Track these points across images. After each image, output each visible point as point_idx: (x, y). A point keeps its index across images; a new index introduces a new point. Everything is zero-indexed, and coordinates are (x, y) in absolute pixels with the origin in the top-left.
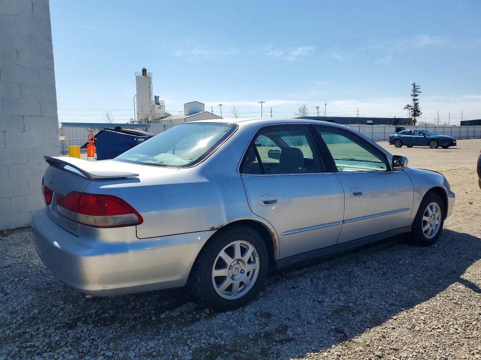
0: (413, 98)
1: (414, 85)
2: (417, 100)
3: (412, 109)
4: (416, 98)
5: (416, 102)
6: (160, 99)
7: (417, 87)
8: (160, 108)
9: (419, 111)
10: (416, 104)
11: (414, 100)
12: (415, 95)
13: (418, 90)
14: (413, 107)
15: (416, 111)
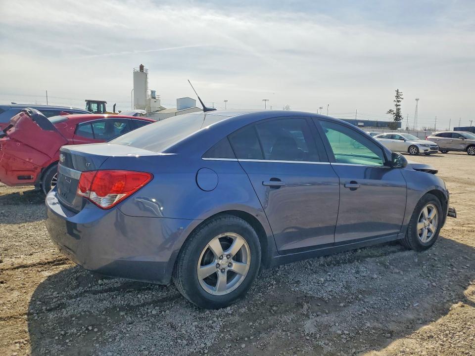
1: (397, 91)
2: (400, 105)
3: (394, 114)
4: (398, 104)
5: (398, 107)
6: (156, 94)
7: (400, 94)
8: (155, 102)
9: (400, 116)
10: (398, 110)
11: (397, 105)
12: (398, 101)
13: (401, 96)
14: (395, 112)
15: (398, 116)
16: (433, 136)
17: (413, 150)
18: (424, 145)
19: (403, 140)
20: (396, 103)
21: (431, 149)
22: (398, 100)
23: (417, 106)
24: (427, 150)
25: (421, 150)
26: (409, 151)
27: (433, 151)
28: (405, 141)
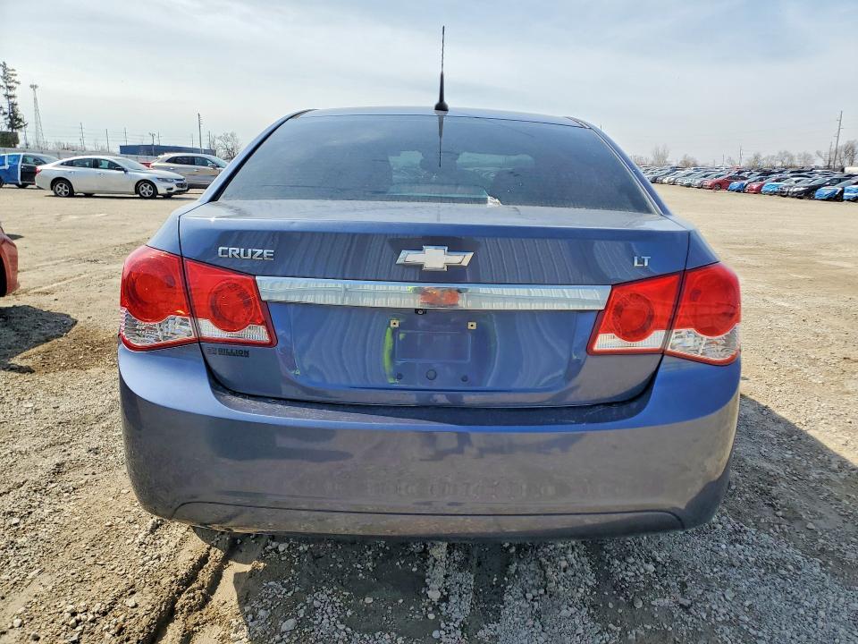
1: (4, 65)
2: (13, 96)
3: (5, 113)
4: (10, 93)
5: (12, 100)
7: (10, 72)
9: (20, 120)
10: (12, 106)
11: (8, 96)
12: (9, 88)
13: (13, 78)
14: (6, 110)
15: (15, 120)
16: (162, 161)
17: (146, 190)
18: (164, 180)
19: (123, 169)
20: (5, 92)
21: (177, 185)
22: (9, 84)
23: (35, 99)
24: (172, 189)
25: (162, 189)
26: (137, 191)
27: (181, 189)
28: (126, 171)
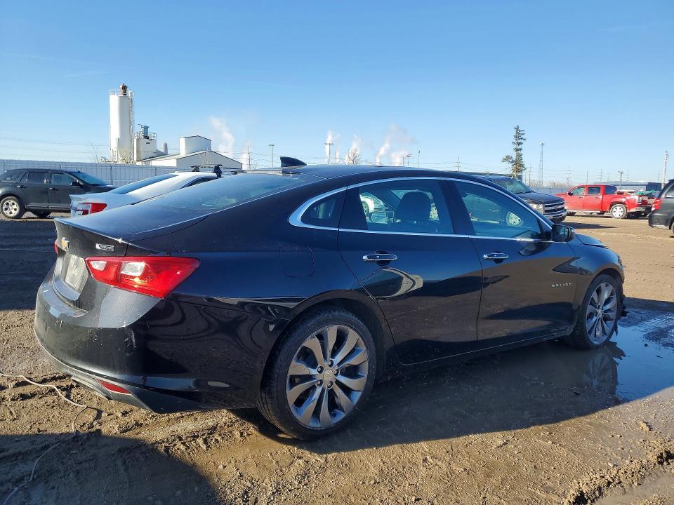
0: (515, 146)
1: (517, 129)
2: (521, 149)
3: (513, 162)
4: (519, 147)
5: (519, 152)
6: (150, 131)
7: (521, 133)
8: (148, 143)
10: (519, 156)
11: (517, 150)
12: (518, 143)
13: (522, 136)
14: (514, 159)
15: (519, 166)
